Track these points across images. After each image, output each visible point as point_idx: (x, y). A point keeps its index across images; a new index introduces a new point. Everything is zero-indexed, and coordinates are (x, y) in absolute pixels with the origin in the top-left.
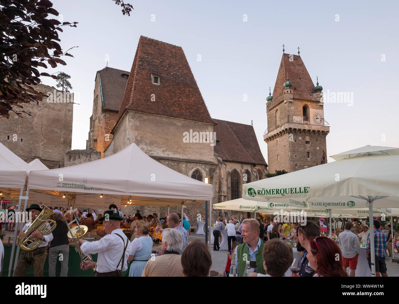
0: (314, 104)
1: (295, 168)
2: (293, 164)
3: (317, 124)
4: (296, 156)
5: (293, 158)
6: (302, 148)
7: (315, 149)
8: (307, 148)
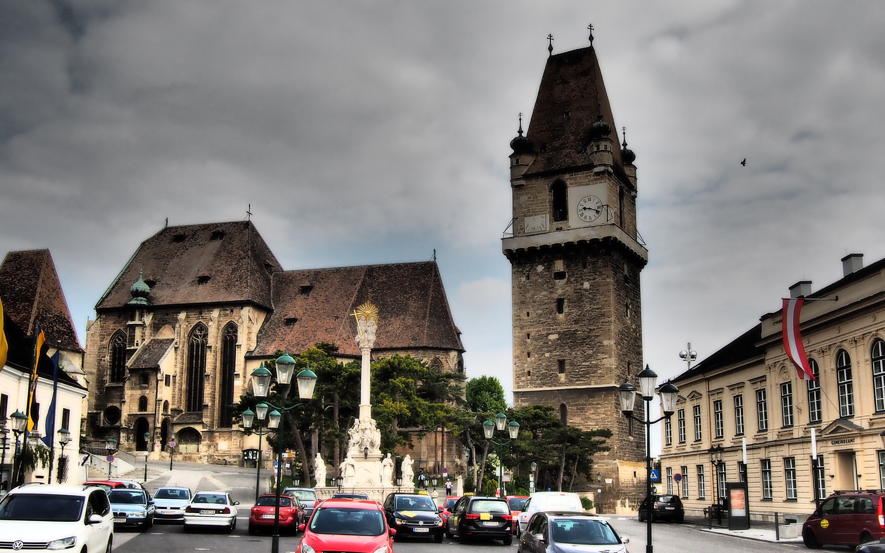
0: (580, 176)
1: (526, 342)
2: (521, 334)
3: (587, 224)
4: (528, 314)
5: (520, 320)
6: (544, 293)
7: (580, 289)
8: (558, 289)
